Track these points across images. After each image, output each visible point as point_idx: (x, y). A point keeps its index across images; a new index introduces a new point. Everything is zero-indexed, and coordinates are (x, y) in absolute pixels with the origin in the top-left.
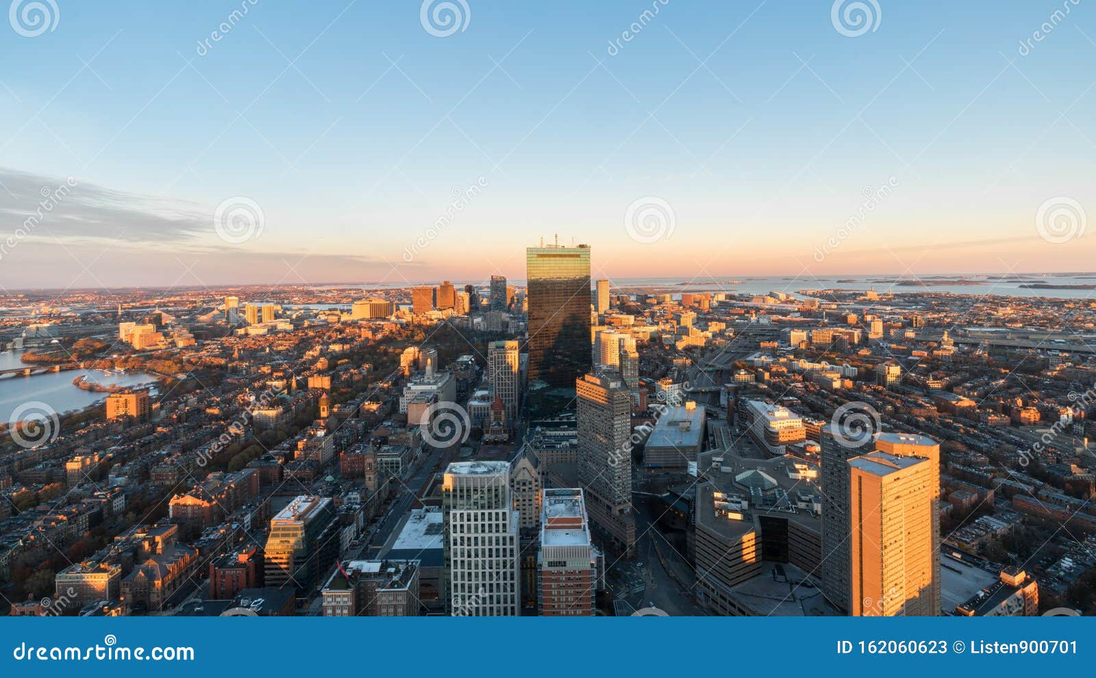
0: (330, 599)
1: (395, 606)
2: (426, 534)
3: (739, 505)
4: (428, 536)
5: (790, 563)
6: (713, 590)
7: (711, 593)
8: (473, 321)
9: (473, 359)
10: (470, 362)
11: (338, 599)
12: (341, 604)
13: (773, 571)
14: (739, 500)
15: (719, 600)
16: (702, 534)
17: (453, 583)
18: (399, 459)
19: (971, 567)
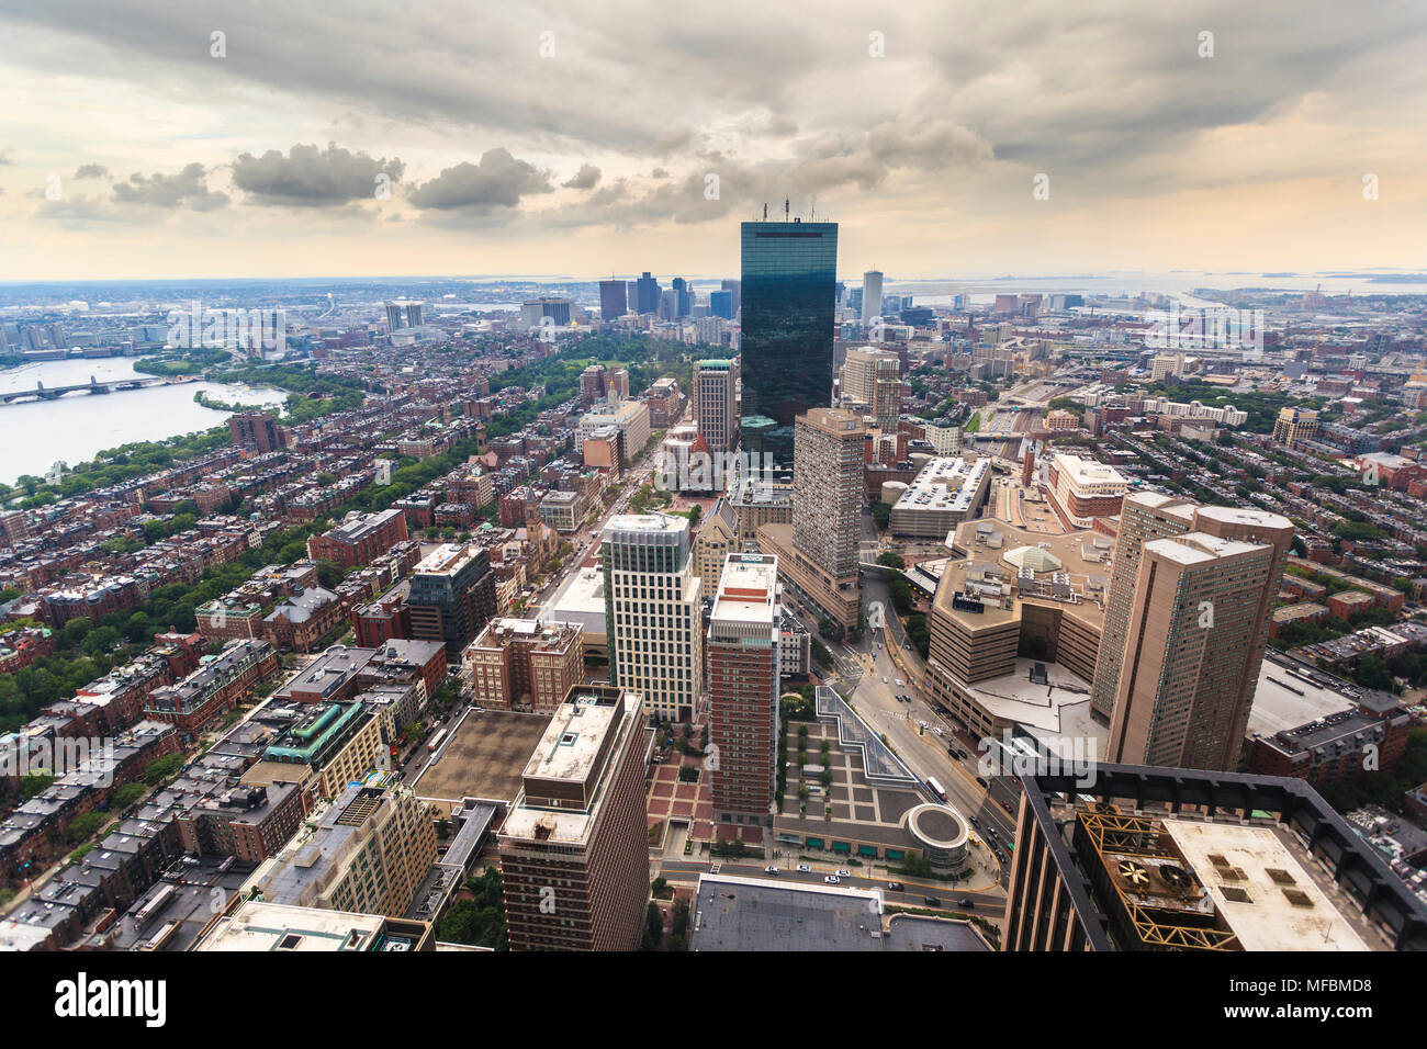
0: (479, 657)
1: (552, 670)
2: (594, 596)
3: (998, 589)
4: (595, 599)
5: (1058, 664)
6: (945, 686)
7: (943, 688)
8: (681, 331)
9: (675, 384)
10: (671, 388)
11: (488, 658)
12: (492, 663)
13: (1031, 670)
14: (1001, 583)
15: (952, 697)
16: (940, 621)
17: (618, 651)
18: (572, 508)
19: (1321, 688)
